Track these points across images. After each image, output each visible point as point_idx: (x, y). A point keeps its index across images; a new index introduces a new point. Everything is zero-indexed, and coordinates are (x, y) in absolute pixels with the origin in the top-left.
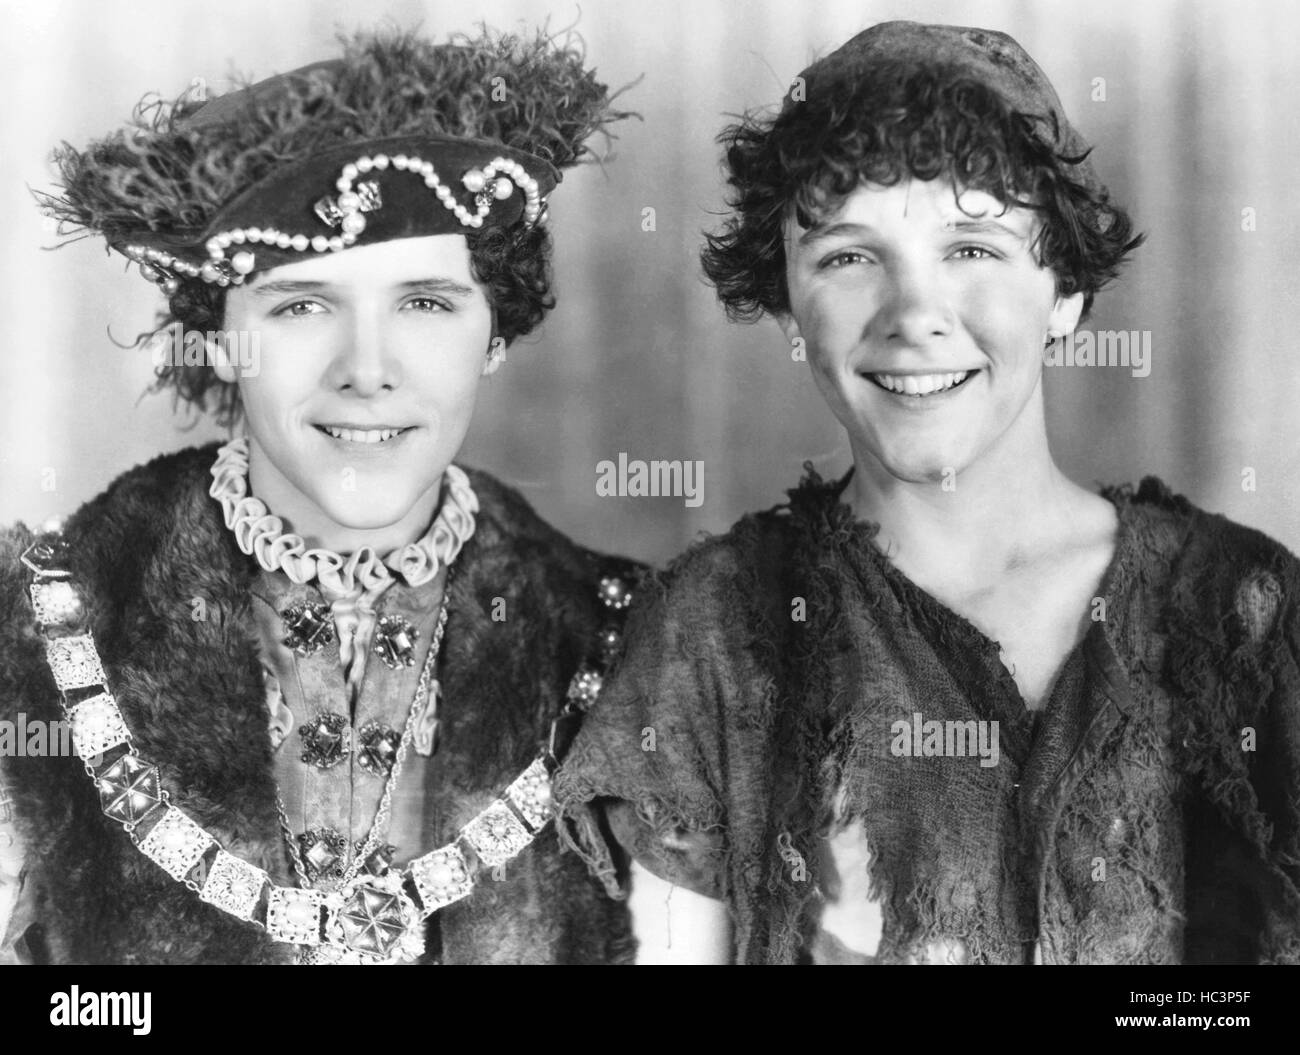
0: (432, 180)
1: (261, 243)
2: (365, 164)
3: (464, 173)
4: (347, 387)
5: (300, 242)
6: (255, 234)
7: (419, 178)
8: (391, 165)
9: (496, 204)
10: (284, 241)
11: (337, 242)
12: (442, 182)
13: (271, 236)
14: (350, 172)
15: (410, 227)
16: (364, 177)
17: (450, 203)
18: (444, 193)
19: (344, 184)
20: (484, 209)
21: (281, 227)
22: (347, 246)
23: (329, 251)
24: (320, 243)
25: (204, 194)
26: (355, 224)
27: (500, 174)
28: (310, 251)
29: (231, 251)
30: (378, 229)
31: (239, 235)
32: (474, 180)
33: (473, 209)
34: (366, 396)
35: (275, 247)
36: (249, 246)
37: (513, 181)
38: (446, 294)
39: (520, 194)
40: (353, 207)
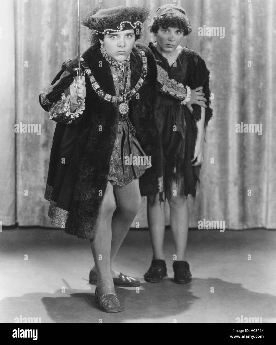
0: (131, 24)
1: (110, 31)
2: (123, 22)
3: (134, 23)
4: (120, 46)
5: (115, 31)
6: (110, 30)
7: (129, 24)
8: (126, 22)
9: (137, 26)
10: (113, 30)
11: (119, 31)
12: (132, 24)
13: (112, 30)
14: (121, 23)
15: (128, 29)
16: (123, 24)
17: (132, 26)
18: (132, 25)
19: (121, 24)
20: (136, 26)
21: (113, 29)
22: (120, 31)
23: (118, 32)
24: (117, 31)
25: (104, 25)
26: (122, 29)
27: (138, 23)
28: (116, 32)
29: (106, 31)
30: (124, 29)
31: (108, 30)
32: (135, 24)
33: (135, 27)
34: (122, 47)
35: (112, 31)
36: (109, 31)
37: (139, 23)
38: (131, 34)
39: (140, 24)
40: (121, 27)
